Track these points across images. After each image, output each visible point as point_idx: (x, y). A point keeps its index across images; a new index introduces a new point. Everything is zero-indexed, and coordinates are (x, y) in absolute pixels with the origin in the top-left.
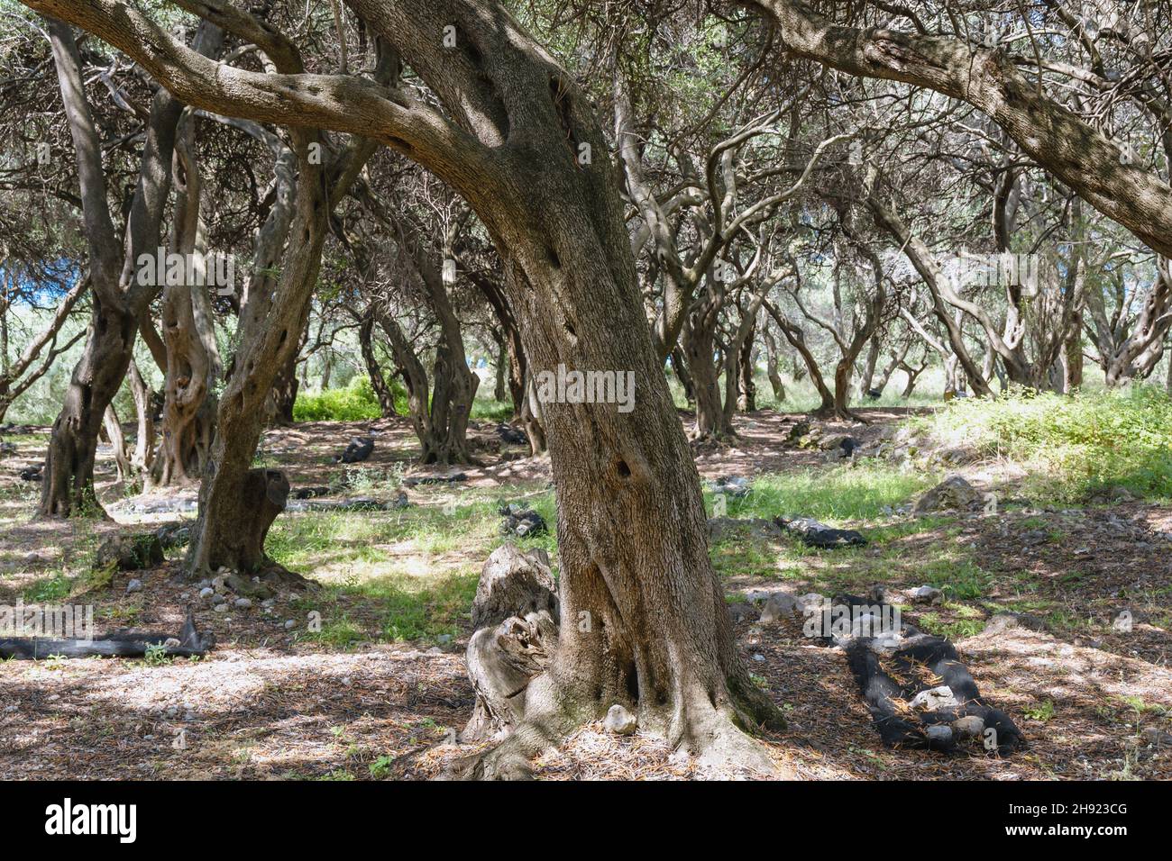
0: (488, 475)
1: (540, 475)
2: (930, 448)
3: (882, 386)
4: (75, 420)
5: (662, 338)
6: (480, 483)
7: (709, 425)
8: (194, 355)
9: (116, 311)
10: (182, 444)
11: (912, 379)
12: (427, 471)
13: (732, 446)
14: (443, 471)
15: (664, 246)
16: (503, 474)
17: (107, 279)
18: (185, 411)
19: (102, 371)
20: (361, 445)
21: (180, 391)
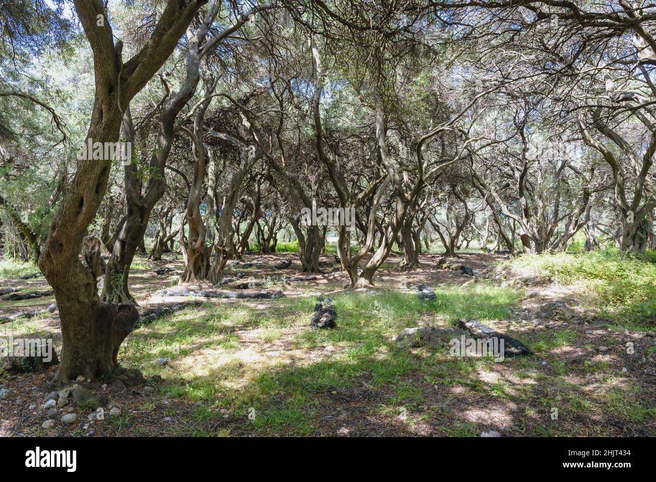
0: (325, 278)
1: (345, 279)
2: (513, 276)
3: (461, 245)
4: (117, 256)
5: (395, 224)
6: (321, 281)
7: (410, 260)
8: (200, 228)
9: (136, 205)
10: (195, 265)
11: (468, 243)
12: (302, 275)
13: (419, 268)
14: (308, 275)
15: (397, 184)
16: (330, 278)
17: (132, 190)
18: (196, 252)
19: (130, 234)
20: (286, 262)
21: (194, 243)
